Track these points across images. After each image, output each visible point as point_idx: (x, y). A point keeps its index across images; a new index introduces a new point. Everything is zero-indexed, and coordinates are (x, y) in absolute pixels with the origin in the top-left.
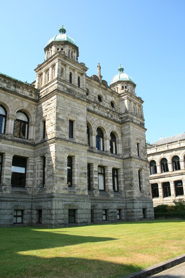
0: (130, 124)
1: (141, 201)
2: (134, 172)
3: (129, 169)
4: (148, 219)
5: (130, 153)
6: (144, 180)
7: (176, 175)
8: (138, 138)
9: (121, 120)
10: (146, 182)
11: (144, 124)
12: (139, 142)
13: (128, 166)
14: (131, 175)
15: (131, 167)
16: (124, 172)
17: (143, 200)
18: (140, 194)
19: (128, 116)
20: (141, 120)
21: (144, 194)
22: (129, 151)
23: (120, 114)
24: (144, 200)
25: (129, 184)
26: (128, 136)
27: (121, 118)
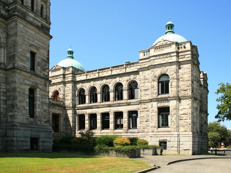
0: (19, 20)
1: (29, 129)
2: (18, 90)
3: (12, 85)
4: (41, 151)
5: (14, 62)
6: (38, 103)
7: (104, 106)
8: (33, 45)
9: (7, 14)
10: (42, 106)
11: (48, 29)
12: (34, 50)
13: (11, 80)
14: (14, 93)
15: (14, 82)
16: (7, 88)
17: (31, 127)
18: (28, 119)
19: (16, 8)
20: (43, 22)
21: (37, 120)
22: (14, 59)
23: (7, 5)
24: (35, 128)
25: (11, 104)
26: (14, 37)
27: (7, 11)
